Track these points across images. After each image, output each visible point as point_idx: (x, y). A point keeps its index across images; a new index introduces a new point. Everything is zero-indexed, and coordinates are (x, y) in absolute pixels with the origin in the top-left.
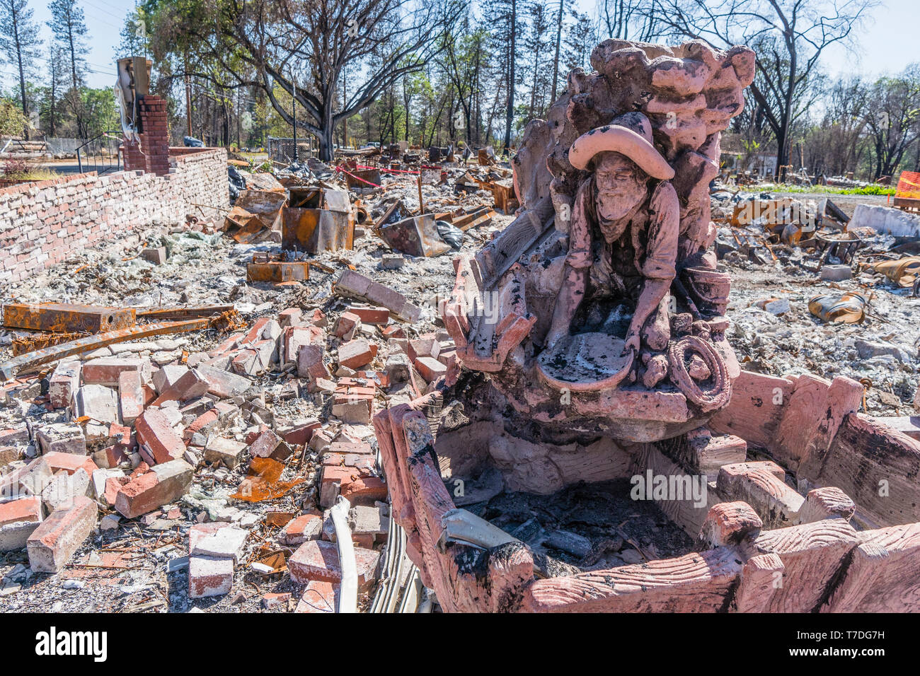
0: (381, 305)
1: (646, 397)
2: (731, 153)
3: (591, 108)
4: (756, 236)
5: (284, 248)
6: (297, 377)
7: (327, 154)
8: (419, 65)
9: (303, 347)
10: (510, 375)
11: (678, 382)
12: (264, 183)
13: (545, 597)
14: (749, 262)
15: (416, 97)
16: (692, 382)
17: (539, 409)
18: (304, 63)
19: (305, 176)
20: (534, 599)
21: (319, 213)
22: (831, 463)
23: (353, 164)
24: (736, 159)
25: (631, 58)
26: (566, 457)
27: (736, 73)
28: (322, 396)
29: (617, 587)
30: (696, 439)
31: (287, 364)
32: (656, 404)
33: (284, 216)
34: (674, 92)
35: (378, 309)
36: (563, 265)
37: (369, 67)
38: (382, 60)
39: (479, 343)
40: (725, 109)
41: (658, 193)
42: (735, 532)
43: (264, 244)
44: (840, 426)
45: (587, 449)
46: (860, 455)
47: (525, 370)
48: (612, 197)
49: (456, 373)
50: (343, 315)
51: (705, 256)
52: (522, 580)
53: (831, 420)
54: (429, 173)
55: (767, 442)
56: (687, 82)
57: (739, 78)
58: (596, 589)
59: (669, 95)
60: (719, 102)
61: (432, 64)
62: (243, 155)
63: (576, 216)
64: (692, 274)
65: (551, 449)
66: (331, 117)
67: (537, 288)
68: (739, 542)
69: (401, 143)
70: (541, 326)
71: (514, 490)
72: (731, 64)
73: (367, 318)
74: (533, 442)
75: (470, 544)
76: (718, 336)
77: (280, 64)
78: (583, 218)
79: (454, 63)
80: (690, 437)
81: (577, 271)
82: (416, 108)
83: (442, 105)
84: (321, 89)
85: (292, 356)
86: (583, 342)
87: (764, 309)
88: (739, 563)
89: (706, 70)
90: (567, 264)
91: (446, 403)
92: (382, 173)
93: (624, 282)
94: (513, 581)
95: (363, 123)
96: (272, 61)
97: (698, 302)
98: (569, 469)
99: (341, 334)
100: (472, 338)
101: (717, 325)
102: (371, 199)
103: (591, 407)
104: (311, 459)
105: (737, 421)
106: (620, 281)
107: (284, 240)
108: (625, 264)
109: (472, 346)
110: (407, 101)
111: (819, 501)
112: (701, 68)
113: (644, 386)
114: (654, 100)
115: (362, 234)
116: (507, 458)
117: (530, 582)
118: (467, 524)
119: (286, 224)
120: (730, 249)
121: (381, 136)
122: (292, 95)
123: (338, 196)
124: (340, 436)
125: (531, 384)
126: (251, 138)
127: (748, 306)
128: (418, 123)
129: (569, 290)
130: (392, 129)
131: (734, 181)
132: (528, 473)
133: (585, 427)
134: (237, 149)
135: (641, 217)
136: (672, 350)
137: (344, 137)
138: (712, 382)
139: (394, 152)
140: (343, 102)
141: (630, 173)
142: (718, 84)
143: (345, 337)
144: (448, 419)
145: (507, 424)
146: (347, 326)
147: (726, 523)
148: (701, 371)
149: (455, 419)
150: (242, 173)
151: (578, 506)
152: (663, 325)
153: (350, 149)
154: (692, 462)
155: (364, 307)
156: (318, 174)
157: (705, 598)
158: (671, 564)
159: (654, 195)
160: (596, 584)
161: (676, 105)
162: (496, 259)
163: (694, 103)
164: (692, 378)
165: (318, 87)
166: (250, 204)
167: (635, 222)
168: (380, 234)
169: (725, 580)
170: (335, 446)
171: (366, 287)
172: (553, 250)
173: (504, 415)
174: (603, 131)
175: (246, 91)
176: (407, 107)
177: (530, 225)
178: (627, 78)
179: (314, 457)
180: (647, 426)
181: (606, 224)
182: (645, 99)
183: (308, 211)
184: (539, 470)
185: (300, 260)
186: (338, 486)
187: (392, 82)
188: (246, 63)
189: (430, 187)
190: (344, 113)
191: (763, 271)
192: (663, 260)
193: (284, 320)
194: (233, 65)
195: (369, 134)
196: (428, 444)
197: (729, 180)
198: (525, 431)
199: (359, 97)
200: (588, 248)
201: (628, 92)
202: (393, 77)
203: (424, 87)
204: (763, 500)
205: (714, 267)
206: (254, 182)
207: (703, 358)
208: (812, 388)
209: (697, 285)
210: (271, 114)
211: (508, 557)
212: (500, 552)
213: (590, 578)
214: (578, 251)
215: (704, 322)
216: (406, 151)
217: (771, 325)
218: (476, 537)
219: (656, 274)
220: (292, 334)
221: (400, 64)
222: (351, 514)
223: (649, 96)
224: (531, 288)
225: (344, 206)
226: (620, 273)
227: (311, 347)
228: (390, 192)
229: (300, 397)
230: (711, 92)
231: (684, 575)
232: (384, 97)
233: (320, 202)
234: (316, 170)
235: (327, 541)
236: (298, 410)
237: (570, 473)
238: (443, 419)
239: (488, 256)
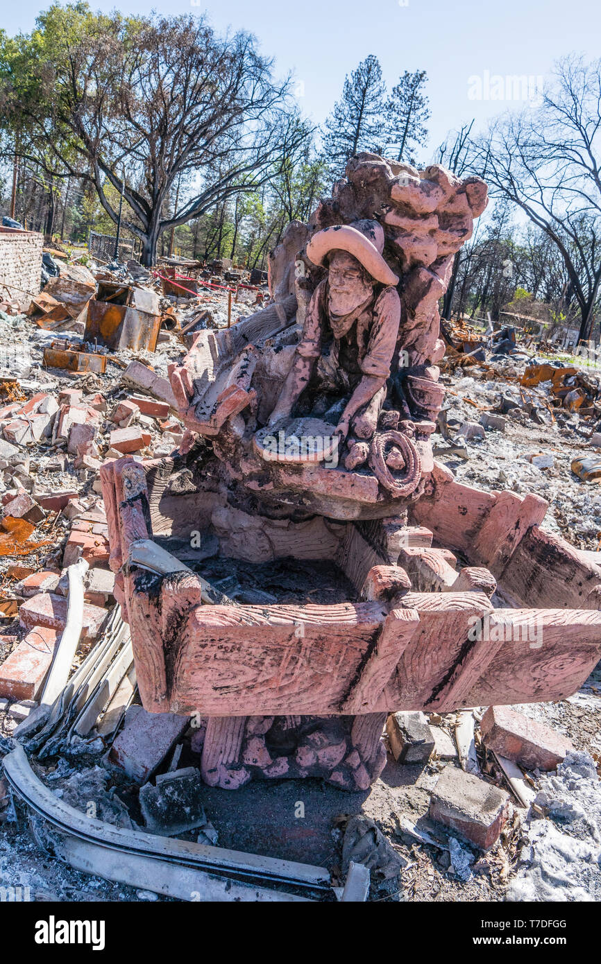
0: (164, 400)
1: (344, 476)
2: (538, 321)
3: (336, 211)
4: (541, 398)
5: (85, 340)
6: (66, 452)
7: (149, 259)
8: (253, 186)
9: (75, 425)
10: (229, 443)
11: (374, 468)
12: (78, 276)
13: (206, 619)
14: (529, 420)
15: (248, 218)
16: (386, 469)
17: (251, 477)
18: (139, 163)
19: (120, 276)
20: (196, 618)
21: (125, 310)
22: (512, 567)
23: (172, 272)
24: (542, 327)
25: (375, 170)
26: (280, 532)
27: (469, 201)
28: (87, 473)
29: (272, 619)
30: (390, 525)
31: (58, 440)
32: (352, 483)
33: (89, 308)
34: (410, 208)
35: (159, 403)
36: (293, 353)
37: (204, 179)
38: (218, 175)
39: (202, 408)
40: (455, 233)
41: (383, 297)
42: (386, 589)
43: (66, 333)
44: (524, 536)
45: (298, 526)
46: (534, 561)
47: (244, 441)
48: (340, 293)
49: (189, 443)
50: (123, 402)
51: (429, 369)
52: (190, 603)
53: (517, 530)
54: (245, 293)
55: (466, 547)
56: (420, 200)
57: (471, 206)
58: (252, 618)
59: (405, 210)
60: (451, 225)
61: (267, 187)
62: (64, 247)
63: (311, 309)
64: (411, 381)
65: (266, 523)
66: (158, 223)
67: (267, 370)
68: (389, 600)
69: (225, 261)
70: (267, 407)
71: (228, 556)
72: (465, 191)
73: (146, 409)
74: (249, 513)
75: (150, 570)
76: (422, 437)
77: (114, 160)
78: (316, 311)
79: (289, 190)
80: (385, 523)
81: (305, 359)
82: (246, 230)
83: (271, 230)
84: (152, 193)
85: (64, 432)
86: (301, 425)
87: (531, 462)
88: (385, 615)
89: (440, 193)
90: (297, 353)
91: (176, 469)
92: (201, 286)
93: (349, 379)
94: (181, 603)
95: (191, 235)
96: (106, 156)
97: (412, 406)
98: (280, 543)
99: (118, 420)
100: (195, 402)
101: (423, 427)
102: (184, 309)
103: (295, 479)
104: (62, 525)
105: (443, 526)
106: (346, 377)
107: (87, 332)
108: (351, 361)
109: (193, 408)
110: (238, 220)
111: (468, 576)
112: (436, 189)
113: (345, 467)
114: (392, 212)
115: (167, 339)
116: (225, 526)
117: (197, 606)
118: (151, 552)
119: (89, 318)
120: (515, 406)
121: (207, 251)
122: (121, 193)
123: (147, 298)
124: (93, 507)
125: (247, 455)
126: (75, 232)
127: (517, 458)
128: (245, 244)
129: (295, 376)
130: (218, 245)
131: (535, 347)
132: (242, 541)
133: (291, 500)
134: (59, 241)
135: (365, 318)
136: (375, 440)
137: (169, 246)
138: (405, 473)
139: (217, 268)
140: (173, 211)
141: (357, 274)
142: (451, 209)
143: (121, 423)
144: (176, 483)
145: (230, 496)
146: (124, 413)
147: (379, 580)
148: (395, 461)
149: (182, 484)
150: (57, 262)
151: (282, 575)
152: (371, 417)
153: (175, 258)
154: (382, 545)
155: (147, 399)
156: (136, 277)
157: (350, 641)
158: (325, 609)
159: (379, 298)
160: (253, 615)
161: (412, 221)
162: (236, 341)
163: (428, 221)
164: (388, 466)
165: (149, 191)
166: (58, 292)
167: (361, 321)
168: (184, 341)
169: (369, 627)
170: (87, 515)
171: (151, 381)
172: (289, 340)
173: (229, 488)
174: (336, 229)
175: (77, 183)
176: (236, 226)
177: (275, 316)
178: (370, 188)
179: (65, 523)
180: (344, 504)
181: (336, 320)
182: (384, 211)
183: (115, 307)
184: (252, 539)
185: (99, 353)
186: (81, 549)
187: (224, 197)
188: (79, 154)
189: (244, 306)
190: (173, 221)
191: (541, 430)
192: (379, 359)
193: (63, 398)
194: (66, 154)
195: (195, 247)
196: (141, 493)
197: (531, 345)
198: (245, 503)
199: (189, 208)
200: (317, 340)
201: (370, 202)
202: (227, 192)
203: (256, 209)
204: (428, 576)
205: (436, 380)
206: (68, 273)
207: (402, 451)
208: (509, 502)
209: (414, 391)
210: (99, 210)
211: (179, 581)
212: (173, 577)
213: (250, 609)
214: (307, 342)
215: (411, 422)
216: (229, 269)
217: (534, 477)
218: (157, 565)
219: (370, 370)
220: (68, 411)
221: (235, 181)
222: (88, 574)
223: (388, 208)
224: (261, 369)
225: (152, 308)
226: (345, 370)
227: (83, 426)
228: (204, 304)
229: (65, 470)
230: (445, 214)
231: (333, 618)
232: (216, 212)
233: (128, 299)
234: (134, 272)
235: (60, 596)
236: (60, 482)
237: (281, 548)
238: (171, 483)
239: (228, 336)
